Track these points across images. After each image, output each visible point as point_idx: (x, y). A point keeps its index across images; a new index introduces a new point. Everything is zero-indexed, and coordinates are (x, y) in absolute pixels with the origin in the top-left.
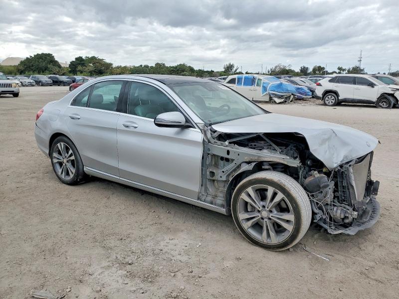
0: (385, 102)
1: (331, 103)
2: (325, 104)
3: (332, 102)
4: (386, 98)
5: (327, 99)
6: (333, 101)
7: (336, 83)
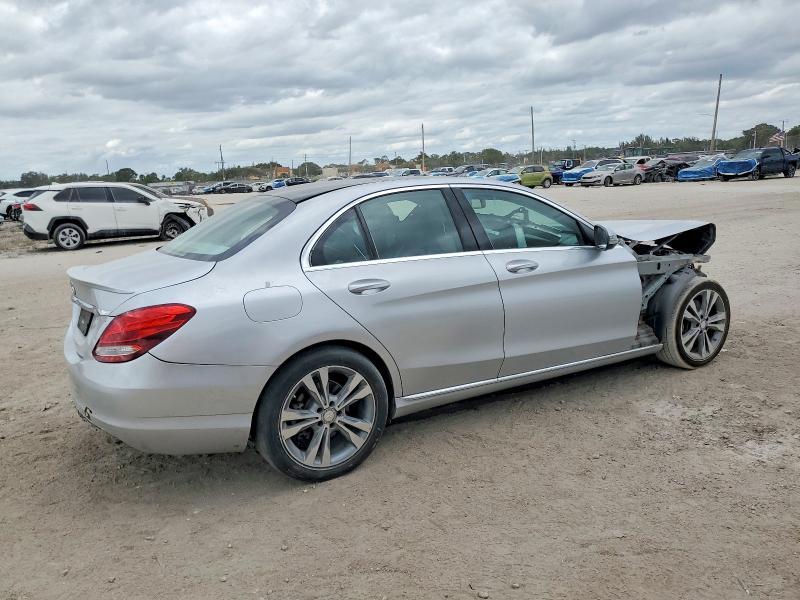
0: (175, 228)
1: (73, 245)
2: (59, 248)
3: (75, 242)
4: (175, 221)
5: (61, 236)
6: (78, 239)
7: (71, 201)
